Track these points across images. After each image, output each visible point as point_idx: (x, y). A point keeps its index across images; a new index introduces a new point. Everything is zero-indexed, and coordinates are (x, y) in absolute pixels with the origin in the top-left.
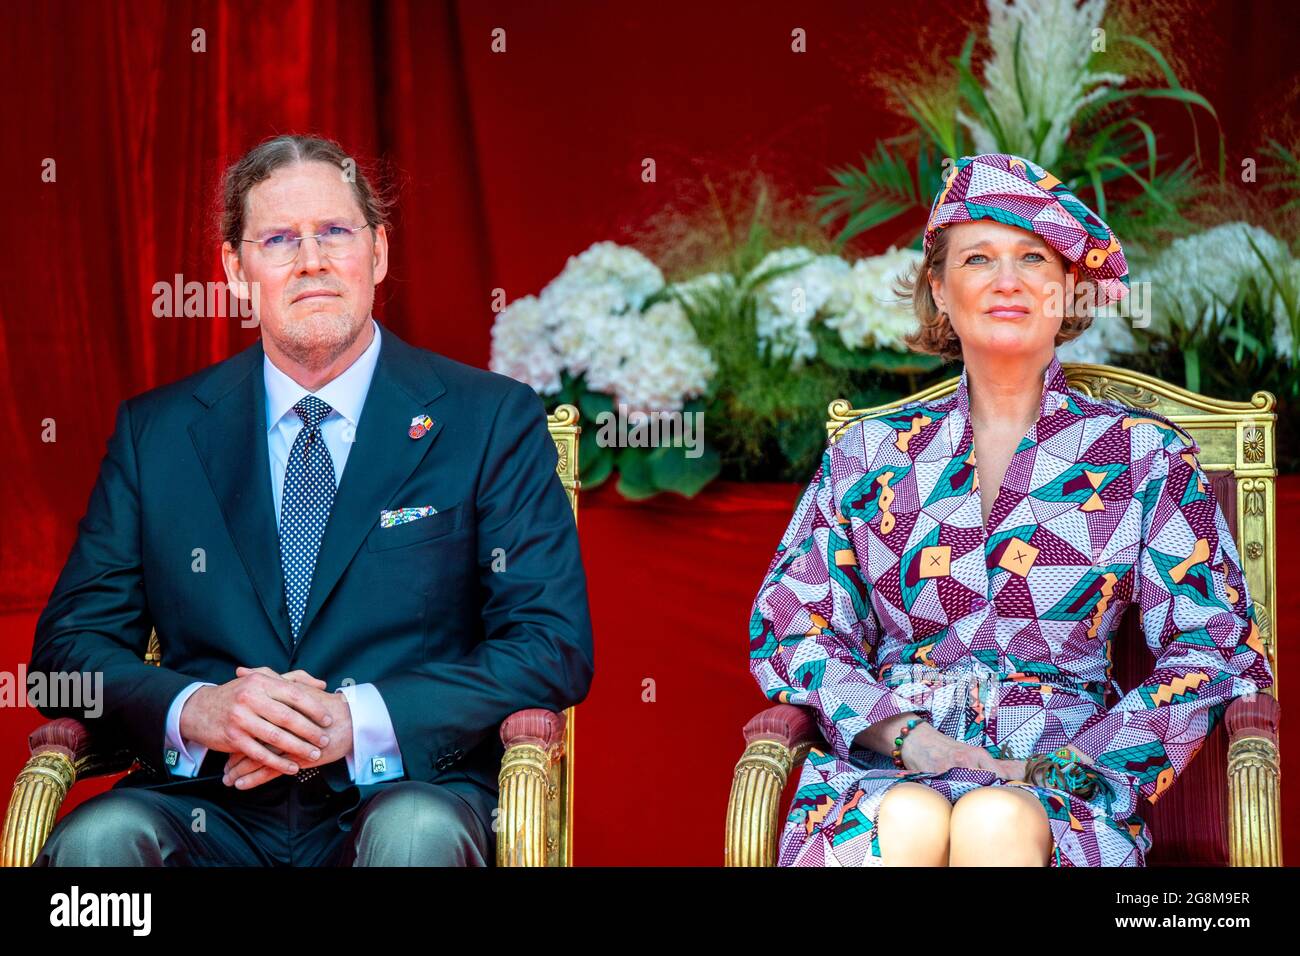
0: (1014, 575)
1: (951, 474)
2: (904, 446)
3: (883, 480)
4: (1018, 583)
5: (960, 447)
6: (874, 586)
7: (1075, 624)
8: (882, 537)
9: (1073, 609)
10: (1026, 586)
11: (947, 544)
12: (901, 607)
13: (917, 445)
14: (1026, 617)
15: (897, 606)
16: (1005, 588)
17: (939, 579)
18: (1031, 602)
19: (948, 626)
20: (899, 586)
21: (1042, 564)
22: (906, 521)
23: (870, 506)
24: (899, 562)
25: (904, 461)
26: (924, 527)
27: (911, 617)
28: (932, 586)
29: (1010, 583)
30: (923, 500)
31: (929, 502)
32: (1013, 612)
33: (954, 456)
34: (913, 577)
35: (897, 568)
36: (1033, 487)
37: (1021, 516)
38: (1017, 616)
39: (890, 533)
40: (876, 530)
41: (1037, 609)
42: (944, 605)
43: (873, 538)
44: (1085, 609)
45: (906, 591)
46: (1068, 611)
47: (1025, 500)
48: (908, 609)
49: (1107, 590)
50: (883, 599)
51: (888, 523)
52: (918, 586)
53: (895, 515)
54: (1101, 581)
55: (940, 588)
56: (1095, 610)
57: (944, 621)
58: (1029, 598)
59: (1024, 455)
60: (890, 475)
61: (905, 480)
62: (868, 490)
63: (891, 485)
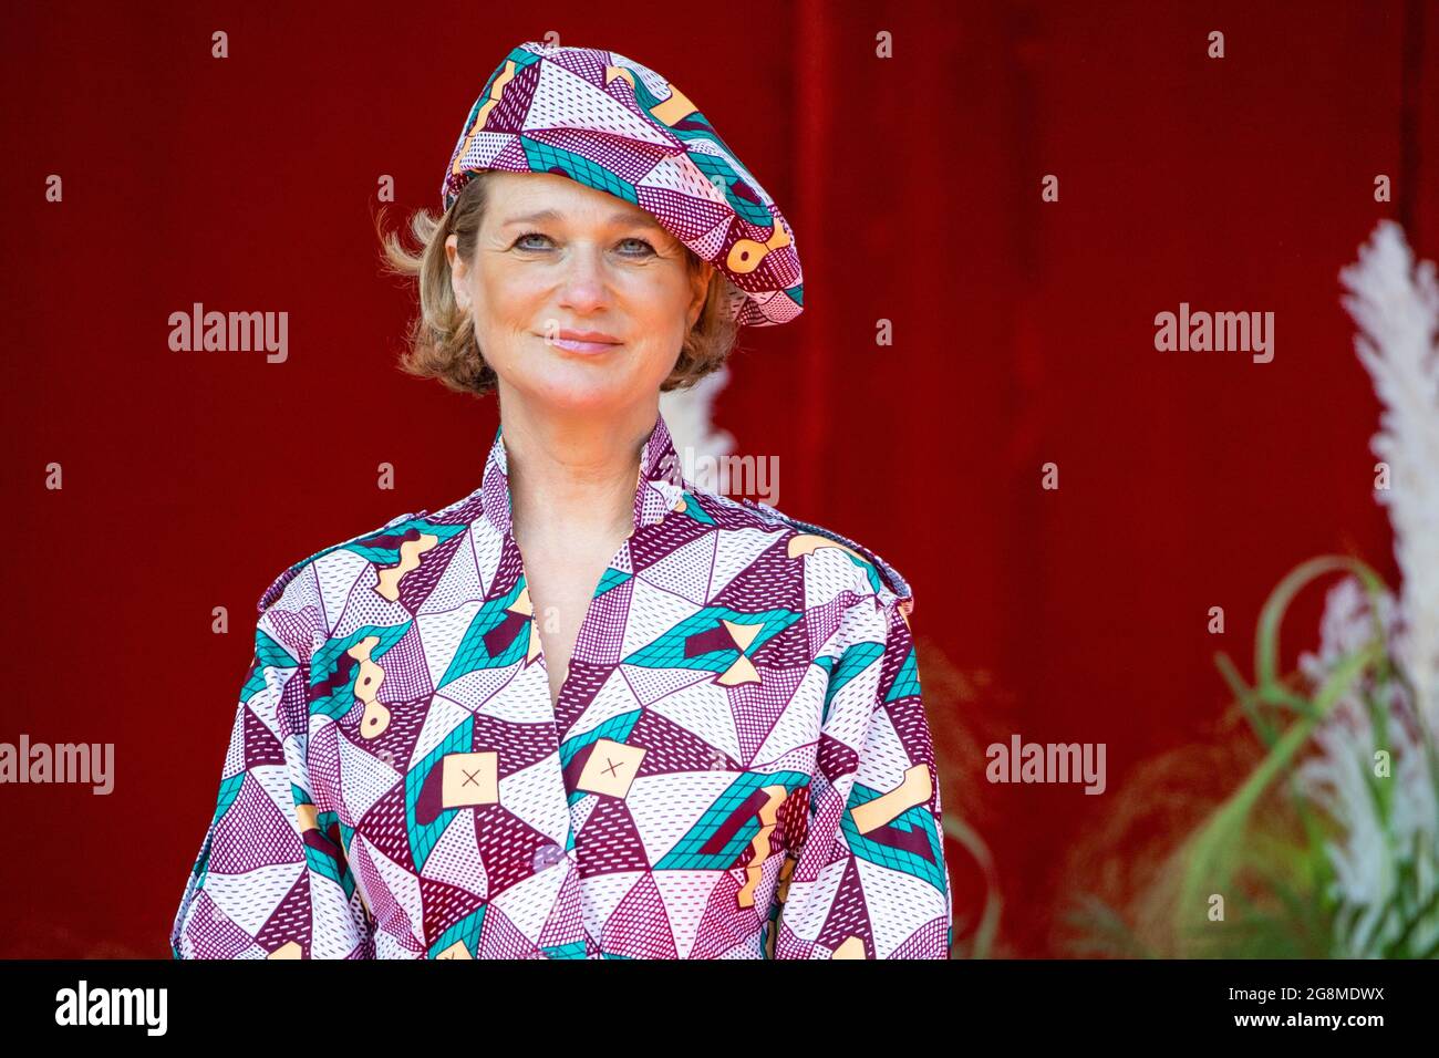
0: (604, 798)
1: (484, 630)
2: (393, 594)
3: (360, 652)
4: (613, 811)
5: (496, 583)
6: (357, 830)
7: (718, 875)
8: (368, 745)
9: (713, 846)
10: (626, 813)
11: (489, 749)
12: (407, 862)
13: (416, 589)
14: (632, 868)
15: (399, 861)
16: (589, 822)
17: (478, 809)
18: (638, 840)
19: (485, 902)
20: (404, 825)
21: (651, 773)
22: (408, 715)
23: (342, 694)
24: (403, 782)
25: (396, 616)
26: (441, 721)
27: (422, 881)
28: (465, 821)
29: (597, 812)
30: (436, 677)
31: (449, 677)
32: (608, 861)
33: (487, 599)
34: (431, 806)
35: (399, 792)
36: (628, 648)
37: (613, 700)
38: (615, 869)
39: (382, 736)
40: (353, 734)
41: (649, 851)
42: (485, 857)
43: (346, 747)
44: (733, 848)
45: (416, 833)
46: (703, 851)
47: (616, 674)
48: (418, 864)
49: (768, 814)
50: (374, 853)
51: (375, 720)
52: (439, 822)
53: (388, 705)
54: (759, 798)
55: (479, 824)
56: (750, 851)
57: (480, 888)
58: (633, 832)
59: (611, 595)
60: (371, 642)
61: (400, 647)
62: (334, 668)
63: (375, 656)
